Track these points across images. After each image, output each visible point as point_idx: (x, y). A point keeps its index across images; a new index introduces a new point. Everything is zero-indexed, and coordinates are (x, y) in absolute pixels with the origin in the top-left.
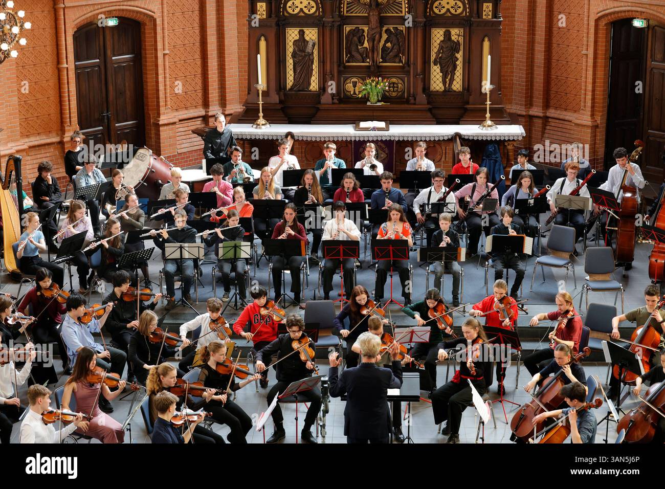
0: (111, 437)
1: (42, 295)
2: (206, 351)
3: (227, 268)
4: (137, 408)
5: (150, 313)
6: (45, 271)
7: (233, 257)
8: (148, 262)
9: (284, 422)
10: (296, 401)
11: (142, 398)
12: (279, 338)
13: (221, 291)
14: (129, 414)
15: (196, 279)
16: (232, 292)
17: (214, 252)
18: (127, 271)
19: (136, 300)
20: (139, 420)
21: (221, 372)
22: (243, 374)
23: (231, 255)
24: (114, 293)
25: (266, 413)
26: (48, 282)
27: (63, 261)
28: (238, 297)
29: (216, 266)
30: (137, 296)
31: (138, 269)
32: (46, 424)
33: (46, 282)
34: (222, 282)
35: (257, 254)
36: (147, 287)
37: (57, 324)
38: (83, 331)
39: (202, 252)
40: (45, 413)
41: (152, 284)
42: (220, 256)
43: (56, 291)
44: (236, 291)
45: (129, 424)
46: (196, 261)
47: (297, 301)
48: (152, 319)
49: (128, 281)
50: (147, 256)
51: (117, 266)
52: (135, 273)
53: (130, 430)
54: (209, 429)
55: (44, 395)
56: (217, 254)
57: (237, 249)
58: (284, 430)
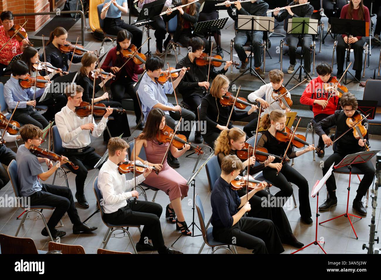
0: (176, 192)
1: (121, 54)
2: (267, 118)
3: (294, 42)
4: (202, 166)
5: (223, 77)
6: (126, 33)
7: (301, 32)
8: (221, 31)
9: (336, 190)
10: (350, 172)
11: (208, 157)
12: (335, 114)
13: (286, 64)
14: (194, 170)
15: (265, 50)
16: (298, 65)
17: (283, 27)
18: (202, 38)
19: (208, 66)
20: (203, 177)
21: (279, 139)
22: (299, 143)
23: (299, 30)
24: (187, 57)
25: (321, 181)
26: (127, 43)
27: (143, 24)
28: (303, 70)
29: (284, 39)
30: (208, 61)
31: (211, 37)
32: (121, 174)
33: (125, 43)
34: (288, 55)
35: (323, 31)
36: (219, 54)
37: (134, 82)
38: (158, 90)
39: (272, 25)
40: (122, 164)
41: (224, 52)
42: (288, 30)
43: (134, 52)
44: (301, 64)
45: (193, 180)
46: (265, 33)
47: (357, 79)
48: (224, 82)
49: (202, 48)
50: (221, 25)
51: (192, 32)
52: (208, 40)
53: (194, 185)
54: (267, 191)
55: (123, 148)
56: (286, 28)
57: (306, 25)
58: (336, 198)
